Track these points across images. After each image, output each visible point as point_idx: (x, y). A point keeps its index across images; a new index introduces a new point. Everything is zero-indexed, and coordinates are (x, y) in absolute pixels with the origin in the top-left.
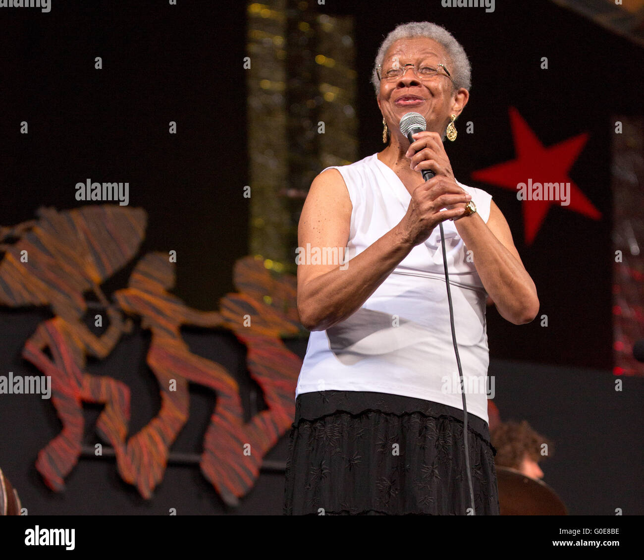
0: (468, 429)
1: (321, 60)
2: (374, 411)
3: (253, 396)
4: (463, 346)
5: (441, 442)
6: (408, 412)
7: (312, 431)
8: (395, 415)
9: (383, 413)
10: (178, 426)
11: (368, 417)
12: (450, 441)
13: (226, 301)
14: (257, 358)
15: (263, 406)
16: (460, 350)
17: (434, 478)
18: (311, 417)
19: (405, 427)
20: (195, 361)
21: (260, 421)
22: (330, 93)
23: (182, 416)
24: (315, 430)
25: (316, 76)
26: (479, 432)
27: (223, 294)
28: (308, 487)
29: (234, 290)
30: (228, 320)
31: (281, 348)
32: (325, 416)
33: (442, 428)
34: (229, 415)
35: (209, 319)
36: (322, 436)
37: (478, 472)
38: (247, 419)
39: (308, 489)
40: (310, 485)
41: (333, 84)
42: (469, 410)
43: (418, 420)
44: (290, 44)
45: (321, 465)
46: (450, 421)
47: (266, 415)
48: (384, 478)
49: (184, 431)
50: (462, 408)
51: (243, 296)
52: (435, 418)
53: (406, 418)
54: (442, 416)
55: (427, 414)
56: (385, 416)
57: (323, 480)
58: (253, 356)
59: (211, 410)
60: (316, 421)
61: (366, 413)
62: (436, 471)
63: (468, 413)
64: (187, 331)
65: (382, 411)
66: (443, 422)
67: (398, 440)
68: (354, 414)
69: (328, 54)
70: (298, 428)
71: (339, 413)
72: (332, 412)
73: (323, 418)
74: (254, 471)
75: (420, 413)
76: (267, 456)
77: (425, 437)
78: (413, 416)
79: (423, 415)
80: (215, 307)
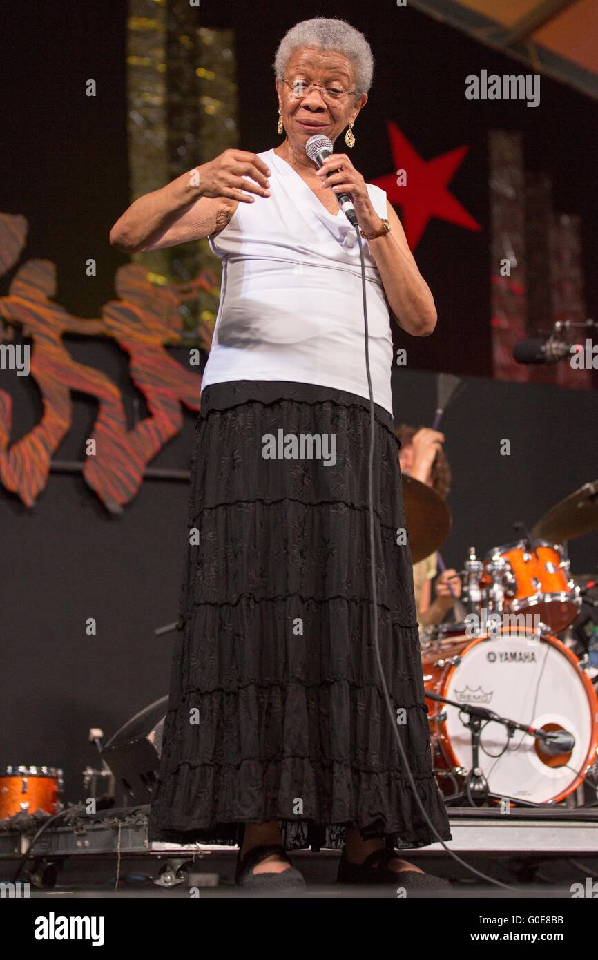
0: (375, 420)
1: (201, 72)
2: (286, 400)
3: (136, 403)
4: (372, 338)
5: (352, 431)
6: (319, 400)
7: (222, 422)
8: (306, 403)
9: (295, 401)
10: (60, 434)
11: (280, 405)
12: (361, 430)
13: (108, 309)
14: (141, 367)
15: (147, 414)
16: (370, 342)
17: (346, 466)
18: (221, 408)
19: (317, 416)
20: (76, 368)
21: (145, 428)
22: (211, 106)
23: (65, 424)
24: (226, 420)
25: (196, 89)
26: (385, 424)
27: (105, 302)
28: (220, 477)
29: (117, 299)
30: (110, 328)
31: (164, 355)
32: (237, 406)
33: (353, 417)
34: (111, 422)
35: (91, 327)
36: (234, 426)
37: (385, 463)
38: (130, 426)
39: (220, 479)
40: (222, 475)
41: (214, 97)
42: (375, 400)
43: (330, 409)
44: (170, 57)
45: (233, 455)
46: (360, 410)
47: (150, 423)
48: (298, 466)
49: (66, 439)
50: (368, 398)
51: (126, 304)
52: (346, 407)
53: (318, 407)
54: (353, 405)
55: (339, 402)
56: (297, 405)
57: (236, 469)
58: (135, 364)
59: (94, 418)
60: (226, 411)
61: (279, 401)
62: (348, 459)
63: (375, 403)
64: (69, 338)
65: (295, 399)
66: (353, 411)
67: (310, 429)
68: (267, 403)
69: (208, 67)
70: (207, 419)
71: (251, 402)
72: (243, 402)
73: (234, 408)
74: (138, 478)
75: (332, 401)
76: (151, 463)
77: (337, 426)
78: (324, 404)
79: (334, 404)
80: (97, 315)
